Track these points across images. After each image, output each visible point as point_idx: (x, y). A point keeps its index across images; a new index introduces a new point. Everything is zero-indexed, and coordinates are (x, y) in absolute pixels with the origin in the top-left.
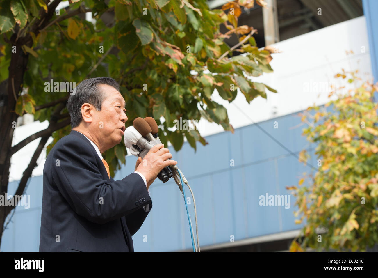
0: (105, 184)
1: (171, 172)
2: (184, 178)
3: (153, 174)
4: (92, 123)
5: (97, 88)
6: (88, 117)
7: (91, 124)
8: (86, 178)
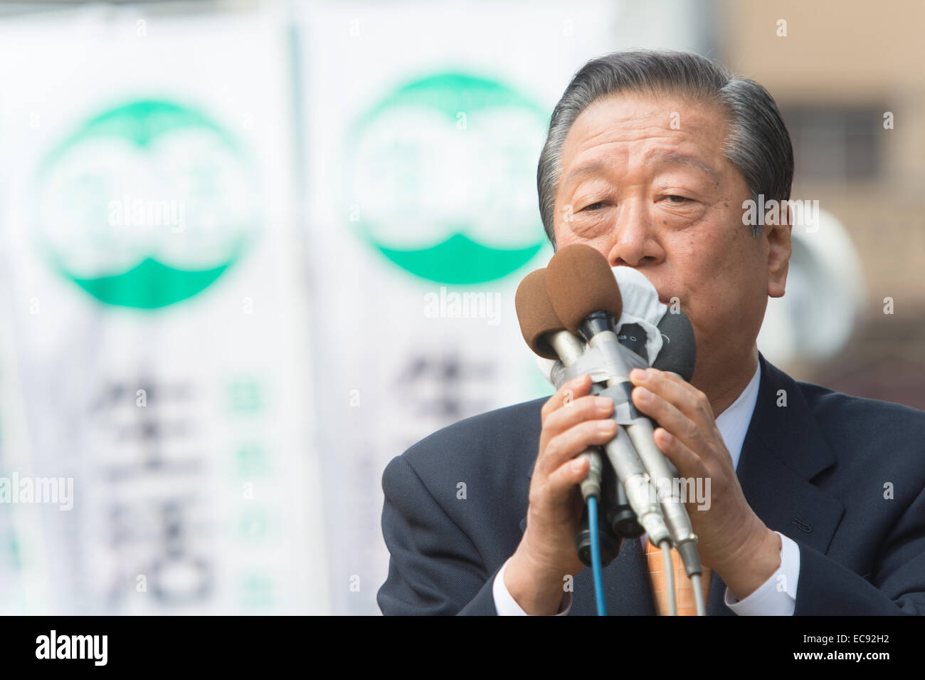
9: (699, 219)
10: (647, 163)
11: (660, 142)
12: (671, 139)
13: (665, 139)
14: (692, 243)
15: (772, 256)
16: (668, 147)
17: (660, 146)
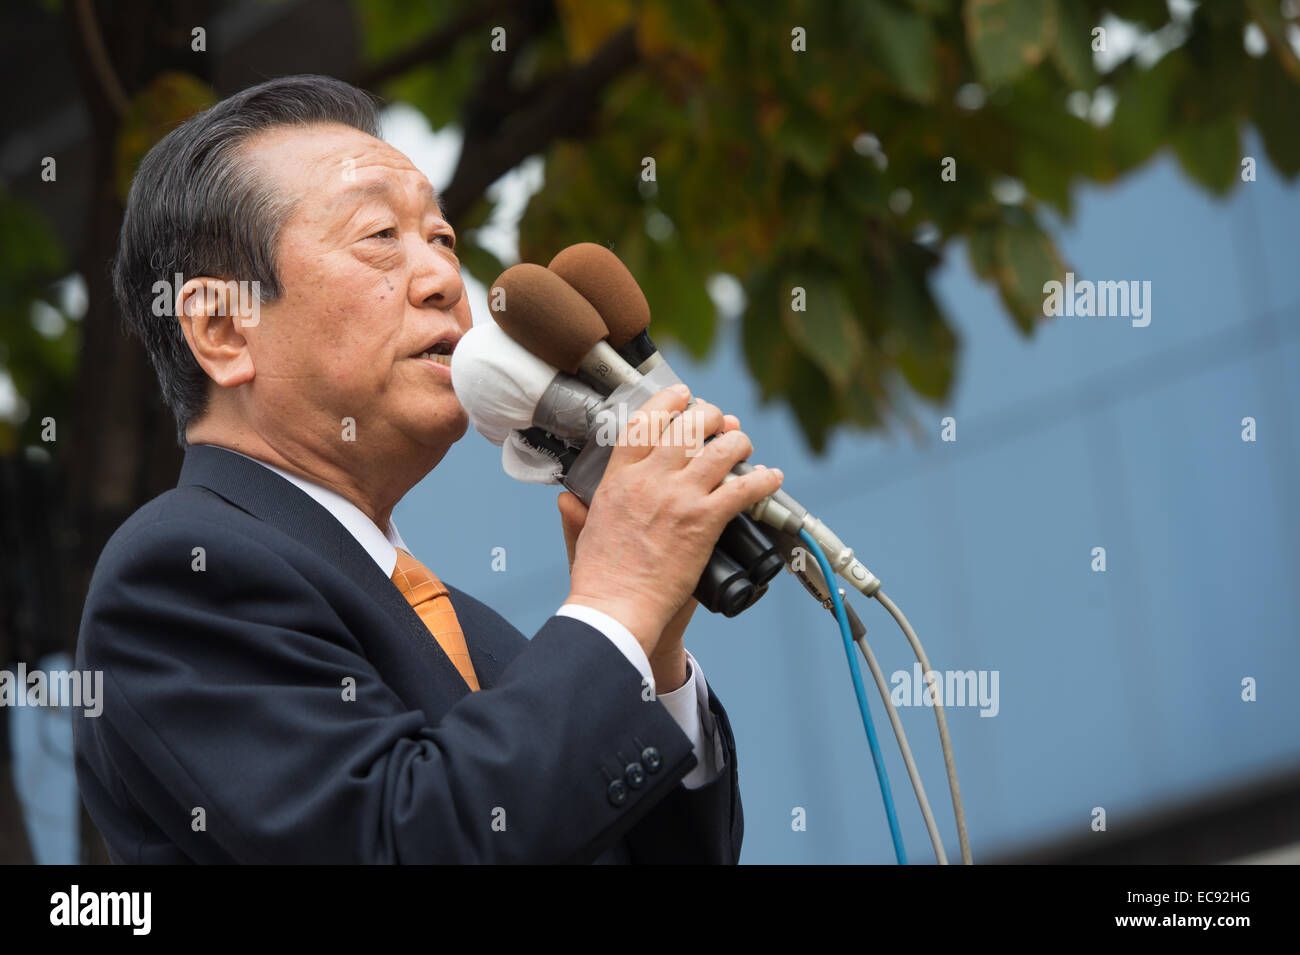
0: (403, 742)
1: (768, 546)
2: (855, 562)
3: (672, 588)
4: (260, 378)
5: (224, 173)
6: (230, 357)
7: (257, 386)
8: (282, 734)
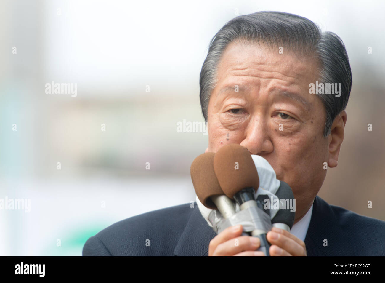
9: (297, 131)
10: (270, 94)
11: (279, 83)
12: (285, 82)
13: (282, 81)
14: (290, 144)
15: (333, 142)
16: (283, 87)
17: (278, 85)
